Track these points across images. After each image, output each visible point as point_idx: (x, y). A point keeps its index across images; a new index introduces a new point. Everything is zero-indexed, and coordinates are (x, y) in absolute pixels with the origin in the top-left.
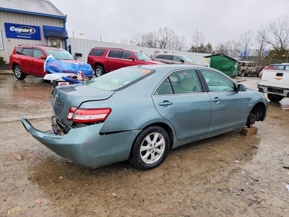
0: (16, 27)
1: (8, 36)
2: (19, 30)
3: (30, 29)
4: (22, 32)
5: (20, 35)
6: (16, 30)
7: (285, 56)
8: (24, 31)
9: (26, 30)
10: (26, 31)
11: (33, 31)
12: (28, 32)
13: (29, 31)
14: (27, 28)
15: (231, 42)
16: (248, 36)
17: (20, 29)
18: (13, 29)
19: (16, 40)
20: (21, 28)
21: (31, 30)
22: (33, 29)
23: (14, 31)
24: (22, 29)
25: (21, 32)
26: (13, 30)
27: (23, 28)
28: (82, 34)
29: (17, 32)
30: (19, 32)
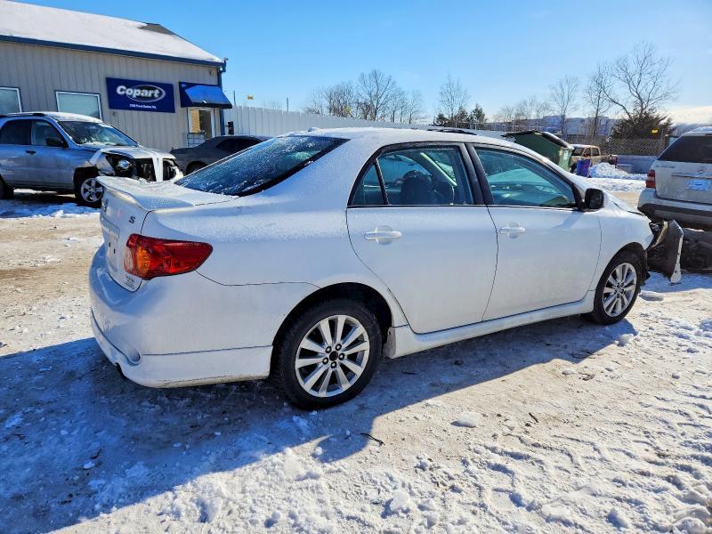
0: (127, 88)
1: (112, 106)
2: (134, 93)
3: (154, 89)
4: (139, 97)
5: (135, 103)
6: (128, 93)
7: (656, 131)
8: (142, 94)
9: (146, 91)
10: (146, 95)
11: (160, 94)
12: (150, 95)
13: (153, 95)
14: (149, 89)
15: (528, 102)
16: (566, 88)
17: (136, 91)
18: (122, 90)
19: (128, 112)
20: (137, 88)
21: (157, 92)
22: (161, 89)
23: (125, 94)
24: (139, 91)
25: (137, 97)
26: (123, 93)
27: (141, 89)
28: (251, 98)
29: (131, 96)
30: (134, 96)
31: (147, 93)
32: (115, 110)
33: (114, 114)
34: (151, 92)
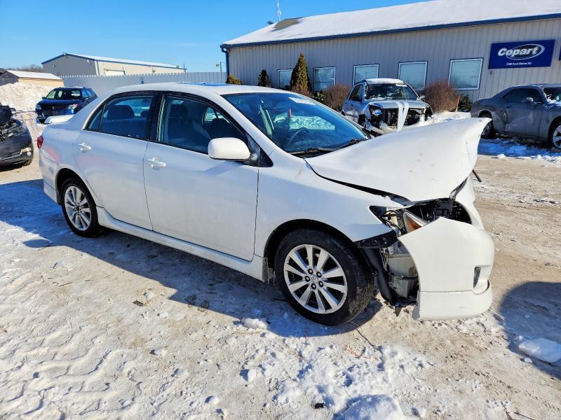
0: (508, 49)
1: (491, 66)
2: (514, 53)
3: (533, 47)
4: (517, 56)
6: (507, 54)
8: (521, 53)
9: (525, 50)
11: (539, 50)
12: (528, 53)
13: (531, 52)
14: (528, 47)
17: (515, 51)
18: (502, 52)
20: (517, 49)
21: (536, 49)
22: (539, 45)
23: (505, 55)
24: (518, 51)
25: (515, 56)
26: (503, 54)
29: (509, 56)
30: (513, 55)
31: (526, 52)
32: (493, 70)
33: (491, 73)
34: (530, 50)
